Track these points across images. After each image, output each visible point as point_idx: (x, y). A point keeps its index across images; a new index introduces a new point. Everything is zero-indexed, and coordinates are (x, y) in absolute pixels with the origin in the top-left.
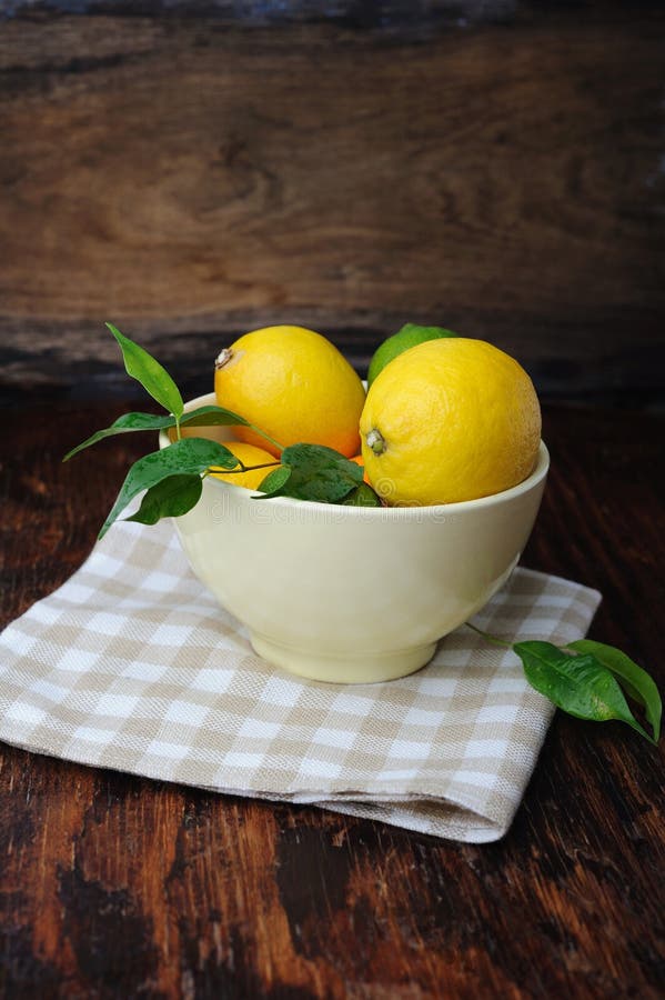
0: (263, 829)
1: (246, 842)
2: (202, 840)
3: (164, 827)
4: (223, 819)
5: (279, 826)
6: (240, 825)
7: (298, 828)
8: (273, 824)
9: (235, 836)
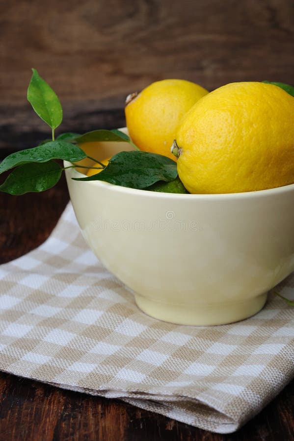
0: (118, 419)
1: (104, 428)
2: (73, 428)
3: (48, 420)
4: (90, 414)
5: (128, 418)
6: (101, 418)
7: (142, 419)
8: (125, 416)
9: (97, 425)
